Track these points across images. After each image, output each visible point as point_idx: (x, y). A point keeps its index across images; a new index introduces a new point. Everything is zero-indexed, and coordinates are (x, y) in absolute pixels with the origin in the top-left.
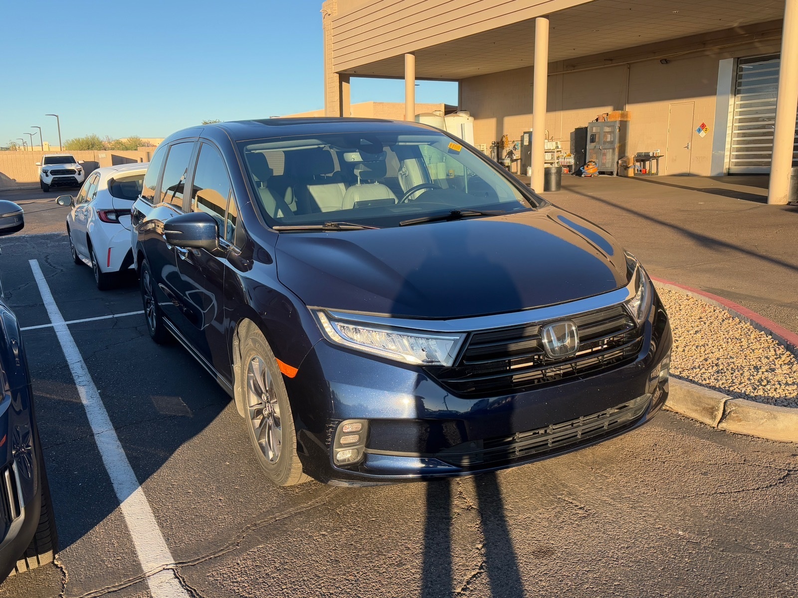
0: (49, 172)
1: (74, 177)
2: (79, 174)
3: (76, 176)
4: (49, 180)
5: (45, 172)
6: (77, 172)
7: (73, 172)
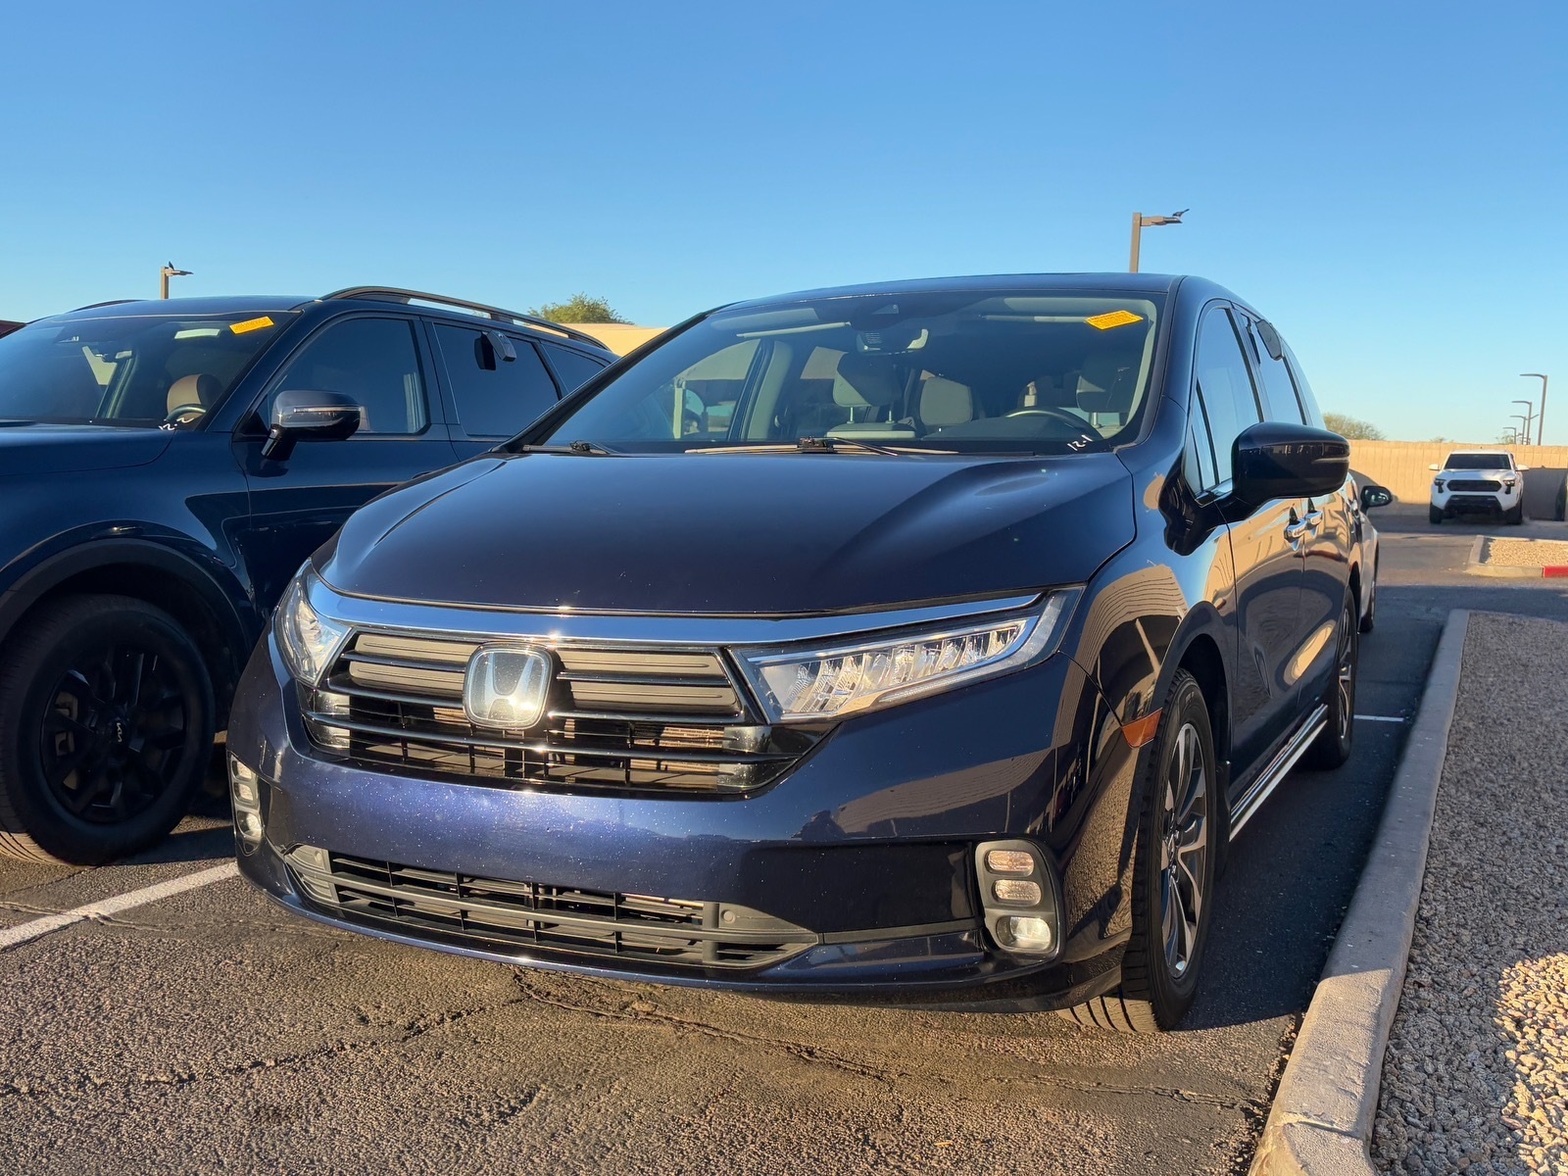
0: (1446, 483)
1: (1494, 497)
2: (1508, 492)
3: (1500, 495)
4: (1442, 501)
5: (1439, 483)
6: (1504, 487)
7: (1495, 486)
